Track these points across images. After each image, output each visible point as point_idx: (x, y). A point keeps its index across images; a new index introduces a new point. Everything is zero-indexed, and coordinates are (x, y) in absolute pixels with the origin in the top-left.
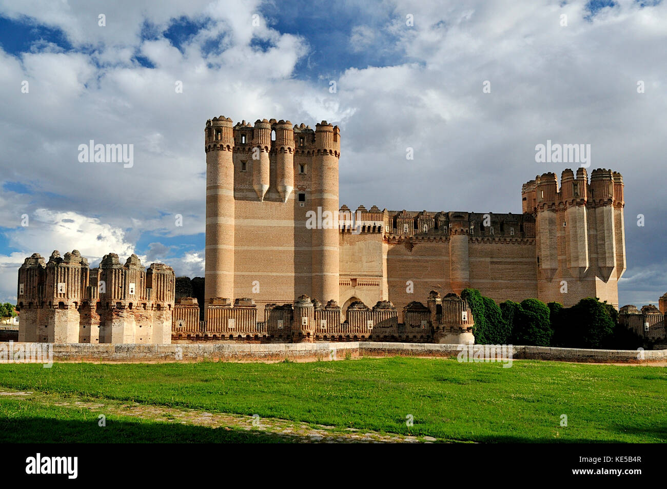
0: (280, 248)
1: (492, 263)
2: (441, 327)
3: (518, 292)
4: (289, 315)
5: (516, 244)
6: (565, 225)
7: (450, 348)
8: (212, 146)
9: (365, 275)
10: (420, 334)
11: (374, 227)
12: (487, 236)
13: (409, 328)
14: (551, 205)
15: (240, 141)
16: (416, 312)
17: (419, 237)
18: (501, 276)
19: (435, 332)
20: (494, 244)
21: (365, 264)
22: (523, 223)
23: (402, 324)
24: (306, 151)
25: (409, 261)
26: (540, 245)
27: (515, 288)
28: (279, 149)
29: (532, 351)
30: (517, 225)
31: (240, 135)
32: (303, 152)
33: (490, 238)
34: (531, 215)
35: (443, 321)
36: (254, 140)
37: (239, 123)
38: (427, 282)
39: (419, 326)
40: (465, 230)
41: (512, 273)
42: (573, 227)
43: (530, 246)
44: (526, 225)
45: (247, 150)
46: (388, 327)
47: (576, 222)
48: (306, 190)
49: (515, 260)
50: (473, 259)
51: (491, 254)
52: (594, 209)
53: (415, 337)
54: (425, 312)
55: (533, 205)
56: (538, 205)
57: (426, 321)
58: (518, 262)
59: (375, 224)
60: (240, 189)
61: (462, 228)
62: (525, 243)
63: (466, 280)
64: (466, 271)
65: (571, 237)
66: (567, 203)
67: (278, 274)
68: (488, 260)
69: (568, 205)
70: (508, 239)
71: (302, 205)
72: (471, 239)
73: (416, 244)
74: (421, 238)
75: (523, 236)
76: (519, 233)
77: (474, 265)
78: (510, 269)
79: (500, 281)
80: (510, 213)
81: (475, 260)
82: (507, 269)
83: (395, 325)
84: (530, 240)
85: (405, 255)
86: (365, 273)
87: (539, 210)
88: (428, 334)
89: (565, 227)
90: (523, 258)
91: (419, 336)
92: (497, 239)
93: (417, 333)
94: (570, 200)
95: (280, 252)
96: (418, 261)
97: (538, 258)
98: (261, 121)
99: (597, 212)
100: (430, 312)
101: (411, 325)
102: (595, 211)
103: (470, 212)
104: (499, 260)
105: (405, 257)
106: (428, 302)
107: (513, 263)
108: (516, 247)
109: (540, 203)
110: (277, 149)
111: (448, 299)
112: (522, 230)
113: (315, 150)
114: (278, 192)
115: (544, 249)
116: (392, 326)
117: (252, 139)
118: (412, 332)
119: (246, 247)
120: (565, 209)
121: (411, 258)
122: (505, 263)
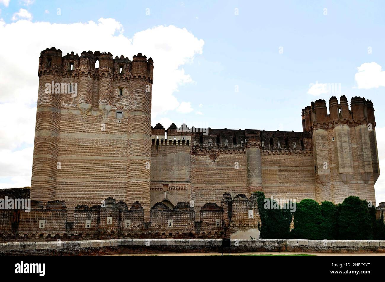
0: (99, 158)
1: (280, 170)
2: (232, 224)
3: (301, 194)
4: (96, 216)
5: (298, 155)
6: (334, 140)
7: (214, 243)
8: (43, 72)
9: (176, 181)
10: (215, 231)
11: (184, 141)
12: (275, 149)
13: (204, 226)
14: (322, 124)
15: (68, 68)
16: (210, 211)
17: (221, 150)
18: (287, 181)
19: (227, 229)
20: (281, 155)
21: (175, 172)
22: (303, 139)
23: (199, 222)
24: (124, 77)
25: (213, 169)
26: (316, 156)
27: (299, 191)
28: (101, 75)
29: (293, 244)
30: (298, 140)
31: (69, 64)
32: (122, 77)
33: (278, 151)
34: (309, 132)
35: (233, 218)
36: (80, 67)
37: (68, 54)
38: (227, 187)
39: (214, 224)
40: (257, 144)
41: (296, 179)
42: (339, 141)
43: (309, 157)
44: (306, 140)
45: (73, 75)
46: (187, 225)
47: (341, 137)
48: (124, 109)
49: (298, 168)
50: (264, 168)
51: (279, 164)
52: (354, 127)
53: (210, 233)
54: (218, 211)
55: (310, 125)
56: (313, 125)
57: (220, 219)
58: (300, 170)
59: (184, 139)
60: (66, 107)
61: (255, 142)
62: (305, 155)
63: (259, 185)
64: (259, 177)
65: (338, 148)
66: (334, 122)
67: (96, 180)
68: (277, 168)
69: (335, 124)
70: (292, 152)
71: (119, 121)
72: (263, 151)
73: (218, 155)
74: (222, 151)
75: (303, 148)
76: (300, 147)
77: (265, 173)
78: (294, 176)
79: (287, 185)
80: (293, 131)
81: (266, 168)
82: (292, 176)
83: (192, 223)
84: (309, 152)
85: (210, 164)
86: (175, 180)
87: (314, 128)
88: (221, 231)
89: (334, 142)
90: (304, 166)
91: (213, 233)
92: (283, 151)
93: (212, 230)
94: (336, 120)
95: (99, 161)
96: (220, 170)
97: (315, 166)
98: (87, 52)
99: (356, 130)
100: (223, 211)
101: (207, 223)
102: (355, 129)
103: (262, 130)
104: (285, 169)
105: (210, 167)
106: (222, 202)
107: (297, 171)
108: (298, 158)
109: (314, 122)
110: (99, 75)
111: (237, 199)
112: (302, 144)
113: (131, 76)
114: (100, 111)
115: (319, 159)
116: (189, 224)
117: (78, 67)
118: (207, 230)
119: (69, 157)
120: (333, 128)
121: (214, 167)
122: (290, 171)
